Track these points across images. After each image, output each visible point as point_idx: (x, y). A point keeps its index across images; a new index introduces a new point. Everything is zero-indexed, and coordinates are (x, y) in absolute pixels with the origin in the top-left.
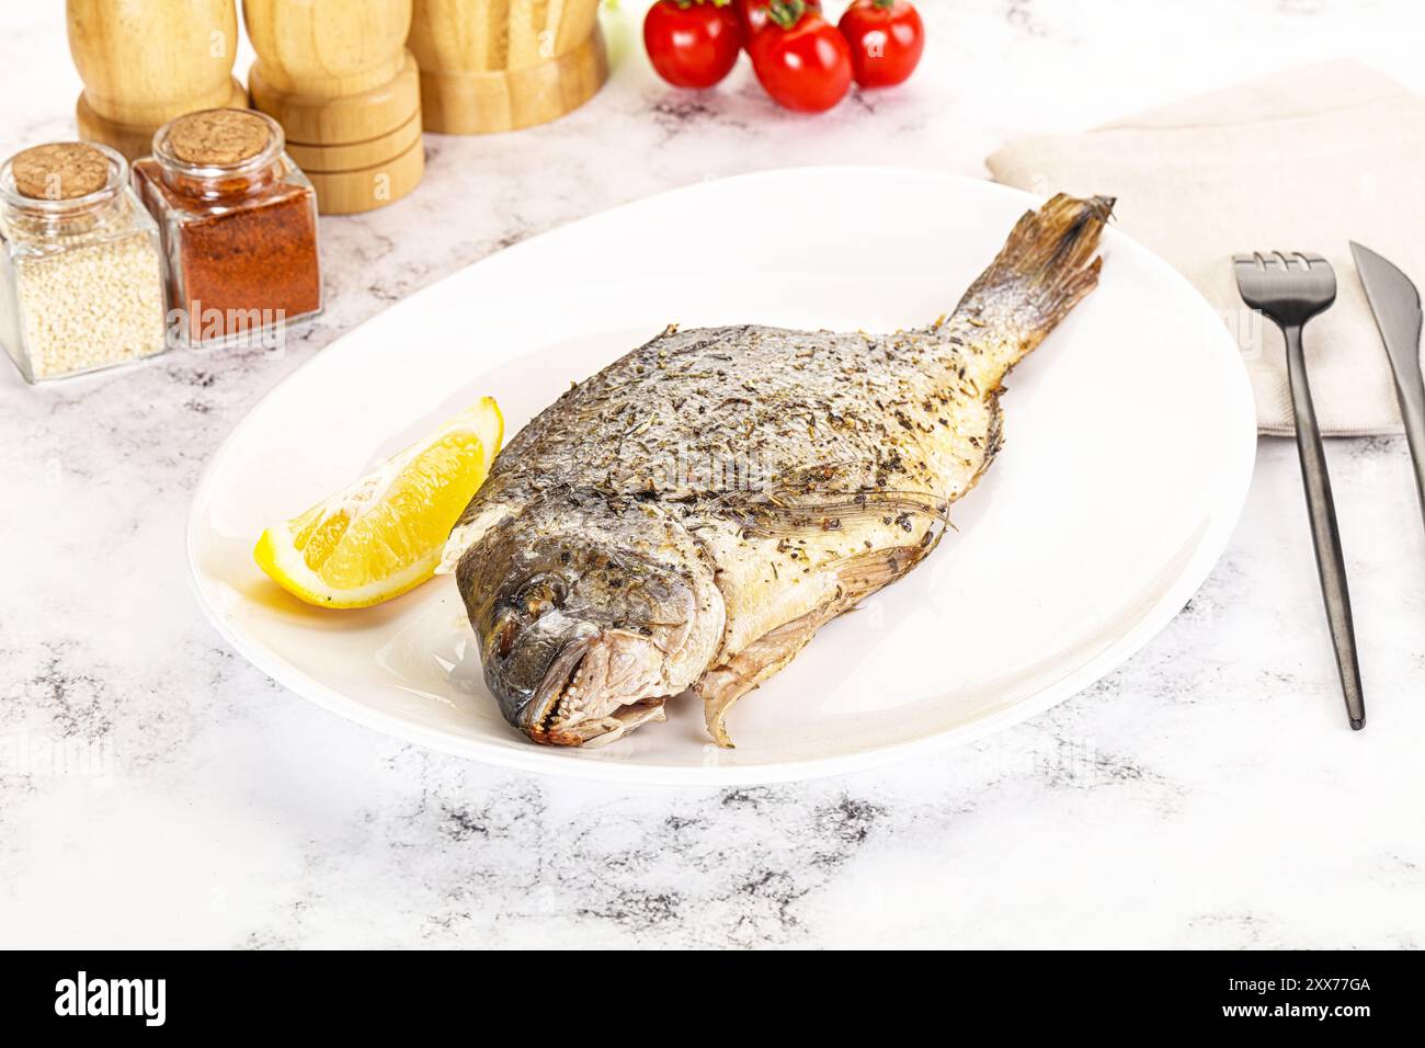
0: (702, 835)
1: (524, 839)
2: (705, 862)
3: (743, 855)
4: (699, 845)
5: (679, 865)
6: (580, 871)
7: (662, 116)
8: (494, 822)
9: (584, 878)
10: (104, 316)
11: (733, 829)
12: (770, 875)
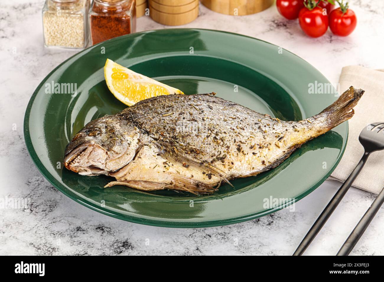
0: (82, 235)
1: (39, 217)
2: (74, 243)
3: (86, 245)
4: (78, 238)
5: (67, 241)
6: (43, 232)
7: (273, 24)
8: (36, 210)
9: (41, 234)
10: (66, 33)
11: (91, 237)
12: (86, 253)
